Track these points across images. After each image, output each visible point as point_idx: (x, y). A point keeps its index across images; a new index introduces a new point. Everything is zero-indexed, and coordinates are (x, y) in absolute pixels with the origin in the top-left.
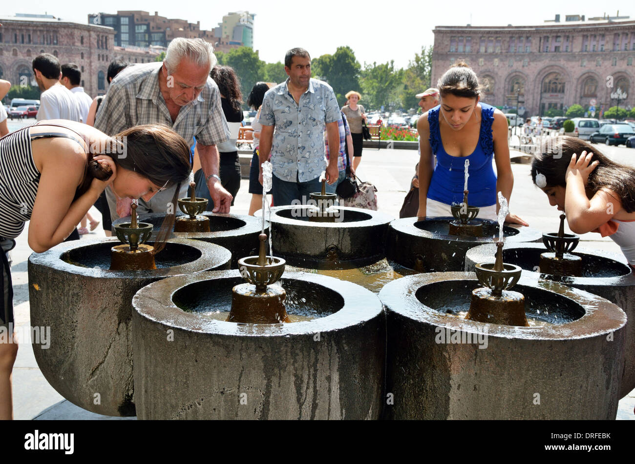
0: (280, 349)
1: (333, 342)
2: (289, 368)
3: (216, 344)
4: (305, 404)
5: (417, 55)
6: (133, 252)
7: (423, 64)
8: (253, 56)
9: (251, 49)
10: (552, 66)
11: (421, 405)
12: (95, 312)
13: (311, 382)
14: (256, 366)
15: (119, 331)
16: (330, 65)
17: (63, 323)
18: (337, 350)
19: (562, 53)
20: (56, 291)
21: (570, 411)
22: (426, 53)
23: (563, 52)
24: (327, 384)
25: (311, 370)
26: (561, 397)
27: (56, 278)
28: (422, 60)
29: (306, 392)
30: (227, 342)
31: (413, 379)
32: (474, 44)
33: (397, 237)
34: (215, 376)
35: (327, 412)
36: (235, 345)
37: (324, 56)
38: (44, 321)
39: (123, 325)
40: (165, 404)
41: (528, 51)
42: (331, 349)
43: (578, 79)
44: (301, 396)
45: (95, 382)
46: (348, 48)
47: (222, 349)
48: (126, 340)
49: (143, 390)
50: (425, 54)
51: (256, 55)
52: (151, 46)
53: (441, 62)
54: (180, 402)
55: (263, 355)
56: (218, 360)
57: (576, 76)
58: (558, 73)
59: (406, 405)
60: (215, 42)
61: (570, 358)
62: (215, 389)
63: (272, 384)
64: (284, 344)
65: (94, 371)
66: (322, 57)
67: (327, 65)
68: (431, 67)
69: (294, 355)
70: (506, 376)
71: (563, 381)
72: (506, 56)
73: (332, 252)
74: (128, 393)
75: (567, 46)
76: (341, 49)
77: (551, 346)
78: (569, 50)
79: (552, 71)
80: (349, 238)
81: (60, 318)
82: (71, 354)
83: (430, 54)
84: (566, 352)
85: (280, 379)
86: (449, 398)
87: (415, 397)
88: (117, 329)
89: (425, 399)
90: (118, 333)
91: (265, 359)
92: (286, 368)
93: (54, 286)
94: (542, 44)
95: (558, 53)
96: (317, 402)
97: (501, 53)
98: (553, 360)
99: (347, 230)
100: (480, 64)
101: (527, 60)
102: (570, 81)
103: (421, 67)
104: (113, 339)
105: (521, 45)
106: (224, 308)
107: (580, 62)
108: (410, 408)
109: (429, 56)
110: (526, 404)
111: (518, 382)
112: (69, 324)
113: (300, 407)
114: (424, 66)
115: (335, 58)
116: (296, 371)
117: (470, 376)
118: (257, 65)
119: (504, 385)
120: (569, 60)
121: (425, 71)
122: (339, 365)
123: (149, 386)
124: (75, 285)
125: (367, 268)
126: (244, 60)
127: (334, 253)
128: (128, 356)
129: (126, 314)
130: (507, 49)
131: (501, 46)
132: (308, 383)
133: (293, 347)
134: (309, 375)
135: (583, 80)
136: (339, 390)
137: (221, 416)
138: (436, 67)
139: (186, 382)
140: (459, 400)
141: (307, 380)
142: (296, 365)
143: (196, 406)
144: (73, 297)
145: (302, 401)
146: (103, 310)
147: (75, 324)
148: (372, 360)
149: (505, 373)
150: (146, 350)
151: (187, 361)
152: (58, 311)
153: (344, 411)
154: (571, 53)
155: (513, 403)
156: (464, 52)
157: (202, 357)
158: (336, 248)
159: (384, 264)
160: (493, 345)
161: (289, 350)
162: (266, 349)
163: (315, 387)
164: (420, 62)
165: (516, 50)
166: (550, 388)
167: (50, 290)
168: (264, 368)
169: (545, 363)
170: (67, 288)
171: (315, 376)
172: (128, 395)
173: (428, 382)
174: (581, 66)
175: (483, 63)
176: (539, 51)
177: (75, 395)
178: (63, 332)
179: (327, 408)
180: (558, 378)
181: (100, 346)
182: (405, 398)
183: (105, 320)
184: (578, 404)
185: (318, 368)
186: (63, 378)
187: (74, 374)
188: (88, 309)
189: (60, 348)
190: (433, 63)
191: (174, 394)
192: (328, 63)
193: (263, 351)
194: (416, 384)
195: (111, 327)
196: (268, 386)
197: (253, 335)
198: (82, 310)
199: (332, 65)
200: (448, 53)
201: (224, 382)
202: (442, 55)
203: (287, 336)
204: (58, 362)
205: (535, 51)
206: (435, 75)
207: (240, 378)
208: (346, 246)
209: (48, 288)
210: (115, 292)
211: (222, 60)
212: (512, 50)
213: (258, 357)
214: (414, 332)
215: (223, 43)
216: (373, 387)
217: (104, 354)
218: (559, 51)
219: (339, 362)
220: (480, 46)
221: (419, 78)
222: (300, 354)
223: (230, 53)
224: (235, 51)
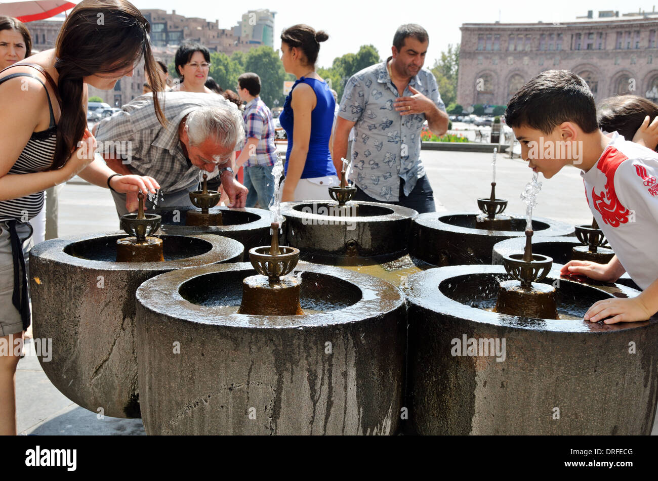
0: (292, 342)
1: (349, 335)
2: (302, 363)
3: (223, 336)
4: (319, 401)
5: (443, 53)
6: (140, 244)
7: (450, 63)
8: (273, 56)
9: (271, 48)
10: (584, 64)
11: (444, 404)
12: (98, 306)
13: (326, 378)
14: (266, 360)
15: (124, 326)
16: (353, 64)
17: (65, 319)
18: (354, 344)
19: (595, 51)
20: (58, 285)
21: (605, 410)
22: (453, 51)
23: (596, 49)
24: (343, 381)
25: (326, 365)
26: (596, 395)
27: (57, 271)
28: (449, 59)
29: (320, 388)
30: (236, 335)
31: (435, 377)
32: (503, 42)
33: (420, 232)
34: (223, 371)
35: (343, 410)
36: (244, 337)
37: (348, 55)
38: (46, 317)
39: (128, 320)
40: (170, 402)
41: (559, 49)
42: (347, 343)
43: (612, 78)
44: (315, 393)
45: (99, 381)
46: (372, 46)
47: (230, 342)
48: (132, 336)
49: (148, 387)
50: (452, 53)
51: (276, 55)
52: (168, 45)
53: (468, 61)
54: (185, 399)
55: (274, 348)
56: (225, 353)
57: (610, 74)
58: (591, 72)
59: (429, 404)
60: (234, 41)
61: (605, 353)
62: (223, 384)
63: (284, 380)
64: (297, 337)
65: (98, 369)
66: (344, 56)
67: (350, 64)
68: (458, 65)
69: (307, 349)
70: (535, 372)
71: (598, 378)
72: (537, 54)
73: (352, 247)
74: (134, 393)
75: (600, 44)
76: (365, 47)
77: (585, 340)
78: (602, 47)
79: (584, 69)
80: (370, 233)
81: (62, 314)
82: (74, 352)
83: (456, 52)
84: (601, 347)
85: (292, 374)
86: (474, 396)
87: (438, 396)
88: (122, 325)
89: (448, 397)
90: (123, 329)
91: (276, 353)
92: (298, 362)
93: (55, 280)
94: (574, 41)
95: (591, 51)
96: (332, 399)
97: (531, 51)
98: (586, 355)
99: (368, 224)
100: (509, 63)
101: (558, 58)
102: (603, 80)
103: (447, 66)
104: (118, 336)
105: (551, 42)
106: (234, 302)
107: (614, 59)
108: (432, 407)
109: (456, 55)
110: (557, 402)
111: (549, 378)
112: (72, 319)
113: (314, 405)
114: (451, 65)
115: (359, 58)
116: (310, 366)
117: (497, 372)
118: (278, 65)
119: (534, 382)
120: (601, 58)
121: (452, 70)
122: (355, 360)
123: (153, 382)
124: (78, 278)
125: (389, 264)
126: (264, 60)
127: (353, 249)
128: (133, 353)
129: (131, 308)
130: (537, 47)
131: (531, 44)
132: (323, 379)
133: (306, 339)
134: (324, 370)
135: (617, 79)
136: (356, 386)
137: (230, 414)
138: (463, 66)
139: (192, 377)
140: (485, 398)
141: (321, 376)
142: (310, 359)
143: (202, 403)
144: (75, 291)
145: (316, 398)
146: (107, 305)
147: (77, 319)
148: (392, 356)
149: (535, 369)
150: (150, 344)
151: (194, 355)
152: (60, 306)
153: (361, 409)
154: (604, 51)
155: (543, 402)
156: (493, 50)
157: (208, 351)
158: (355, 244)
159: (406, 260)
160: (522, 338)
161: (302, 343)
162: (277, 343)
163: (330, 383)
164: (446, 61)
165: (547, 48)
166: (583, 385)
167: (52, 284)
168: (275, 362)
169: (578, 358)
170: (69, 282)
171: (330, 372)
172: (134, 395)
173: (452, 380)
174: (615, 64)
175: (512, 62)
176: (571, 49)
177: (79, 394)
178: (65, 327)
179: (343, 406)
180: (592, 375)
181: (104, 343)
182: (428, 396)
183: (109, 315)
184: (613, 403)
185: (333, 363)
186: (65, 377)
187: (77, 373)
188: (91, 304)
189: (62, 344)
190: (461, 61)
191: (180, 391)
192: (351, 63)
193: (274, 344)
194: (439, 381)
195: (116, 322)
196: (280, 382)
197: (263, 327)
198: (84, 305)
199: (355, 64)
200: (476, 51)
201: (232, 378)
202: (470, 53)
203: (300, 328)
204: (60, 359)
205: (567, 48)
206: (462, 74)
207: (249, 373)
208: (367, 241)
209: (50, 282)
210: (119, 285)
211: (242, 59)
212: (543, 47)
213: (268, 350)
214: (437, 326)
215: (242, 42)
216: (392, 384)
217: (108, 351)
218: (591, 49)
219: (356, 357)
220: (509, 44)
221: (445, 77)
222: (314, 347)
223: (250, 52)
224: (255, 50)
